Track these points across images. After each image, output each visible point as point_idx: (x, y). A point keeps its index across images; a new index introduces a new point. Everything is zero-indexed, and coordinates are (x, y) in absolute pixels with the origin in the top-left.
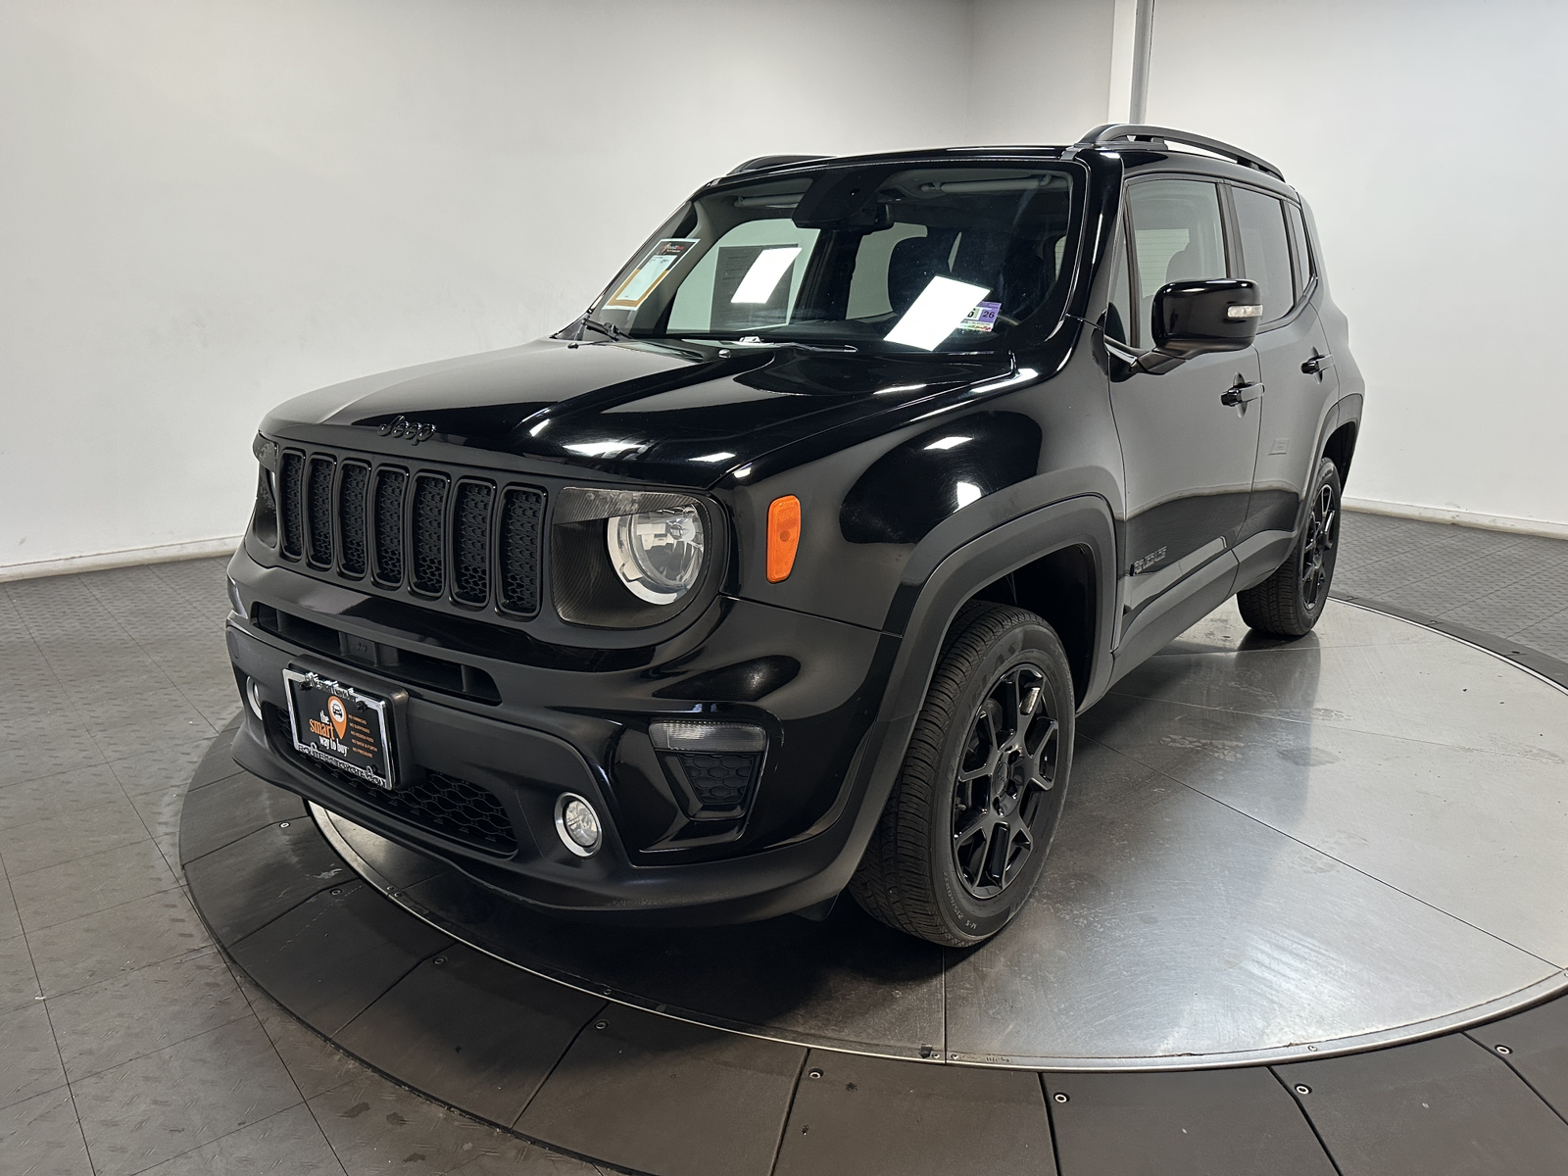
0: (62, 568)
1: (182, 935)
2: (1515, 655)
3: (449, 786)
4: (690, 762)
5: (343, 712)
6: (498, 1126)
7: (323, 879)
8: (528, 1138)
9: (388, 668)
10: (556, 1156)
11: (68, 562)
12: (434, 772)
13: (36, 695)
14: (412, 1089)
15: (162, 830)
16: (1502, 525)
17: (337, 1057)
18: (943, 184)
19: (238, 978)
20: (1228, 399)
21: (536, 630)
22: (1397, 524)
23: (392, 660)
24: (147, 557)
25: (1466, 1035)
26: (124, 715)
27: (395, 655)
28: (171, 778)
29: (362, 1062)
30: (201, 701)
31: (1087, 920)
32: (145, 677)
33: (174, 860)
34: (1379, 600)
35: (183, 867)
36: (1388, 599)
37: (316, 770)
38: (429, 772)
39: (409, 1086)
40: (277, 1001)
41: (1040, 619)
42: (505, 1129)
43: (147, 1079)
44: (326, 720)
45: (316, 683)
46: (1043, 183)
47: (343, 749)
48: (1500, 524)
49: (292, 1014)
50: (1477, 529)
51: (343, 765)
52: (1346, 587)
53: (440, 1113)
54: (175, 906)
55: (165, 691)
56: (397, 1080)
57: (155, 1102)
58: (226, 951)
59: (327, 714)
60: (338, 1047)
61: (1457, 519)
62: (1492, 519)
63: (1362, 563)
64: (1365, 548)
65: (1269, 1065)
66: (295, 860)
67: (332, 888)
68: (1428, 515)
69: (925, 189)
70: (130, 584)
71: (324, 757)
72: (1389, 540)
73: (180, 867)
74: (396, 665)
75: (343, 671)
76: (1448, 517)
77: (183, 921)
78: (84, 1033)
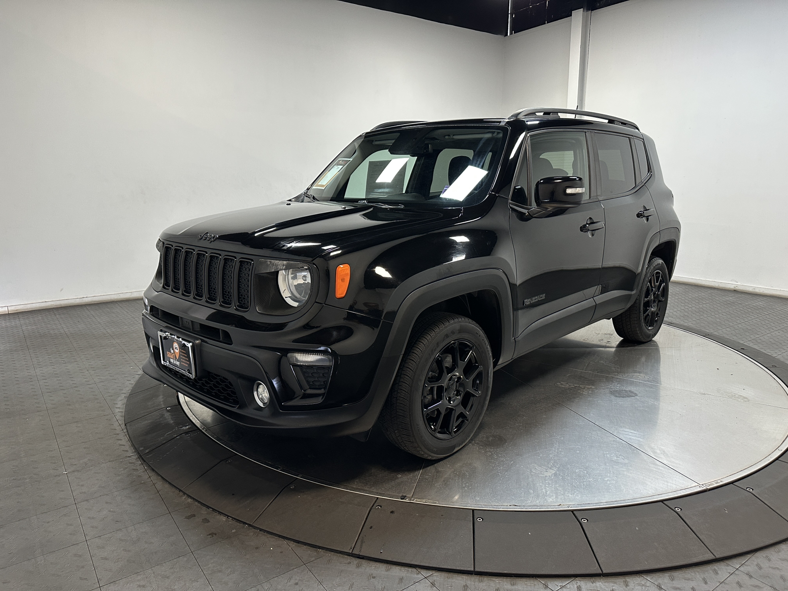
0: (78, 302)
1: (123, 451)
2: (742, 350)
3: (216, 379)
4: (304, 370)
5: (178, 348)
6: (247, 524)
7: (183, 429)
8: (258, 528)
9: (195, 331)
10: (269, 536)
11: (82, 299)
12: (211, 373)
13: (66, 355)
14: (214, 510)
15: (118, 410)
16: (758, 291)
17: (184, 498)
18: (454, 135)
19: (146, 467)
20: (583, 229)
21: (249, 316)
22: (706, 290)
23: (198, 328)
24: (116, 298)
25: (663, 503)
26: (103, 364)
27: (199, 326)
28: (122, 390)
29: (194, 499)
30: (136, 359)
31: (491, 453)
32: (113, 349)
33: (122, 422)
34: (686, 324)
35: (126, 425)
36: (691, 325)
37: (172, 374)
38: (209, 373)
39: (212, 508)
40: (161, 476)
41: (470, 320)
42: (250, 525)
43: (107, 503)
44: (172, 351)
45: (169, 337)
46: (494, 135)
47: (178, 363)
48: (757, 291)
49: (167, 481)
50: (745, 292)
51: (177, 369)
52: (672, 319)
53: (224, 519)
54: (121, 440)
55: (121, 355)
56: (208, 506)
57: (110, 511)
58: (141, 457)
59: (173, 349)
60: (185, 493)
61: (737, 288)
62: (753, 288)
63: (683, 308)
64: (686, 301)
65: (572, 511)
66: (172, 422)
67: (186, 433)
68: (722, 286)
69: (447, 137)
70: (108, 309)
71: (171, 367)
72: (700, 297)
73: (124, 425)
74: (199, 330)
75: (179, 332)
76: (732, 287)
77: (124, 445)
78: (82, 486)
